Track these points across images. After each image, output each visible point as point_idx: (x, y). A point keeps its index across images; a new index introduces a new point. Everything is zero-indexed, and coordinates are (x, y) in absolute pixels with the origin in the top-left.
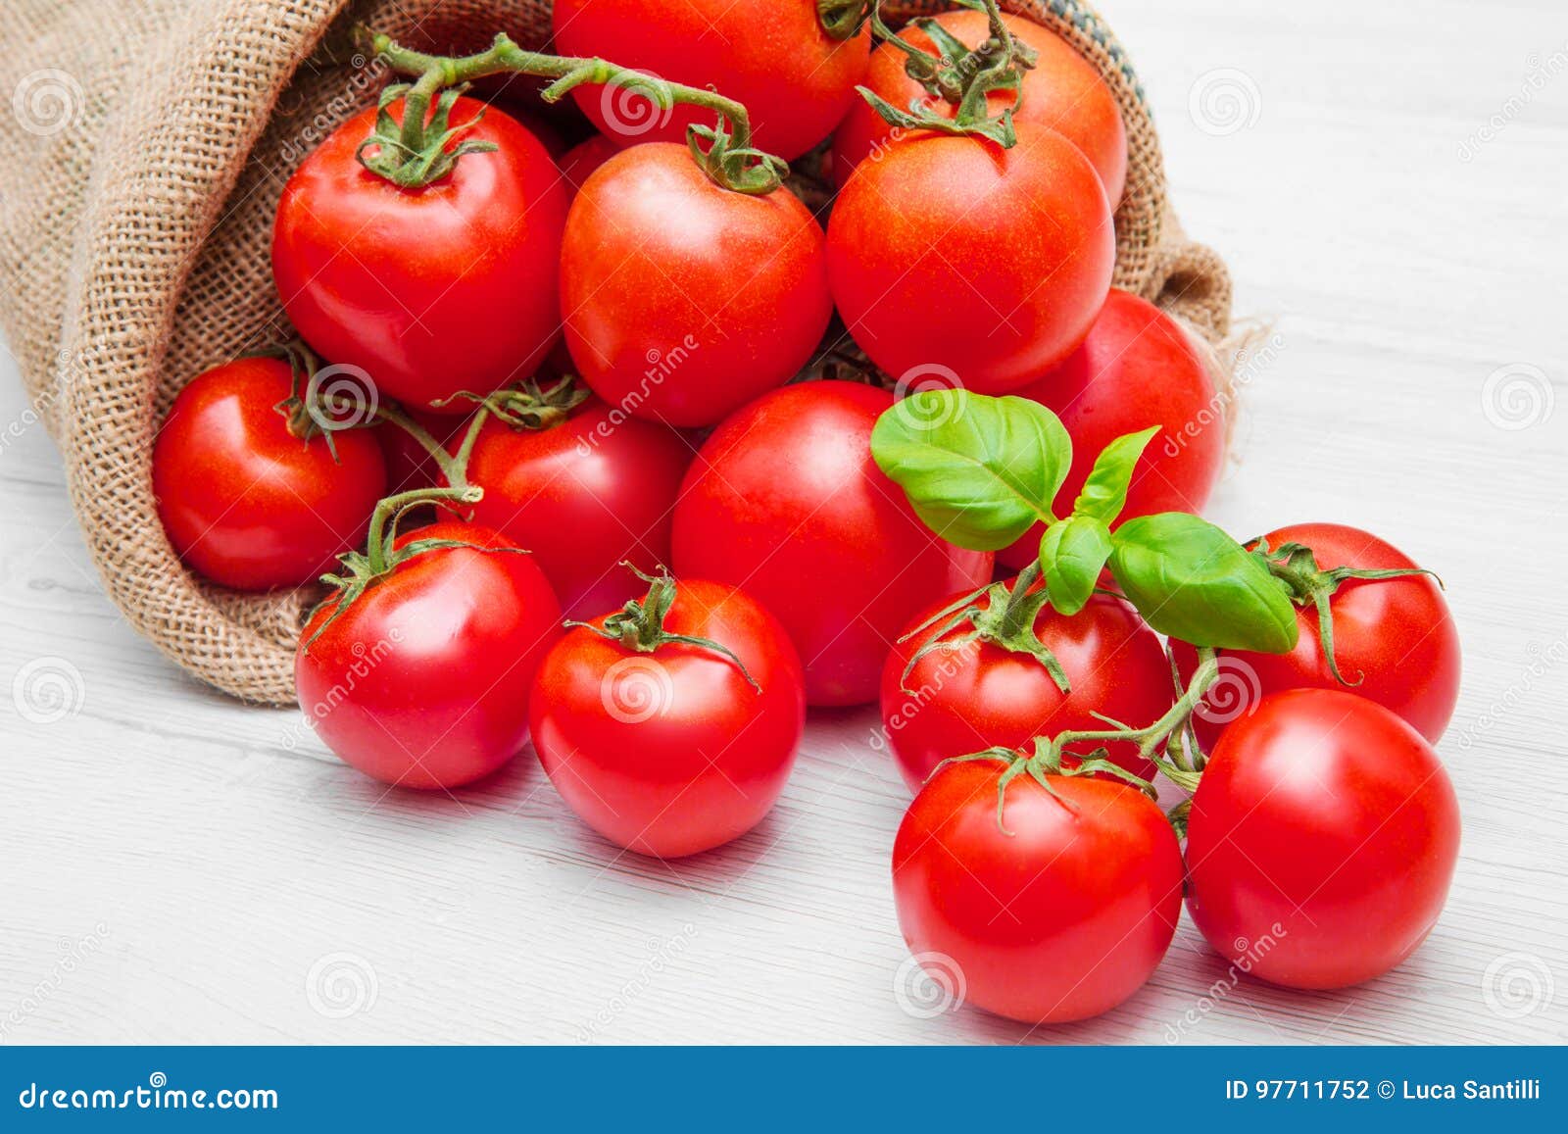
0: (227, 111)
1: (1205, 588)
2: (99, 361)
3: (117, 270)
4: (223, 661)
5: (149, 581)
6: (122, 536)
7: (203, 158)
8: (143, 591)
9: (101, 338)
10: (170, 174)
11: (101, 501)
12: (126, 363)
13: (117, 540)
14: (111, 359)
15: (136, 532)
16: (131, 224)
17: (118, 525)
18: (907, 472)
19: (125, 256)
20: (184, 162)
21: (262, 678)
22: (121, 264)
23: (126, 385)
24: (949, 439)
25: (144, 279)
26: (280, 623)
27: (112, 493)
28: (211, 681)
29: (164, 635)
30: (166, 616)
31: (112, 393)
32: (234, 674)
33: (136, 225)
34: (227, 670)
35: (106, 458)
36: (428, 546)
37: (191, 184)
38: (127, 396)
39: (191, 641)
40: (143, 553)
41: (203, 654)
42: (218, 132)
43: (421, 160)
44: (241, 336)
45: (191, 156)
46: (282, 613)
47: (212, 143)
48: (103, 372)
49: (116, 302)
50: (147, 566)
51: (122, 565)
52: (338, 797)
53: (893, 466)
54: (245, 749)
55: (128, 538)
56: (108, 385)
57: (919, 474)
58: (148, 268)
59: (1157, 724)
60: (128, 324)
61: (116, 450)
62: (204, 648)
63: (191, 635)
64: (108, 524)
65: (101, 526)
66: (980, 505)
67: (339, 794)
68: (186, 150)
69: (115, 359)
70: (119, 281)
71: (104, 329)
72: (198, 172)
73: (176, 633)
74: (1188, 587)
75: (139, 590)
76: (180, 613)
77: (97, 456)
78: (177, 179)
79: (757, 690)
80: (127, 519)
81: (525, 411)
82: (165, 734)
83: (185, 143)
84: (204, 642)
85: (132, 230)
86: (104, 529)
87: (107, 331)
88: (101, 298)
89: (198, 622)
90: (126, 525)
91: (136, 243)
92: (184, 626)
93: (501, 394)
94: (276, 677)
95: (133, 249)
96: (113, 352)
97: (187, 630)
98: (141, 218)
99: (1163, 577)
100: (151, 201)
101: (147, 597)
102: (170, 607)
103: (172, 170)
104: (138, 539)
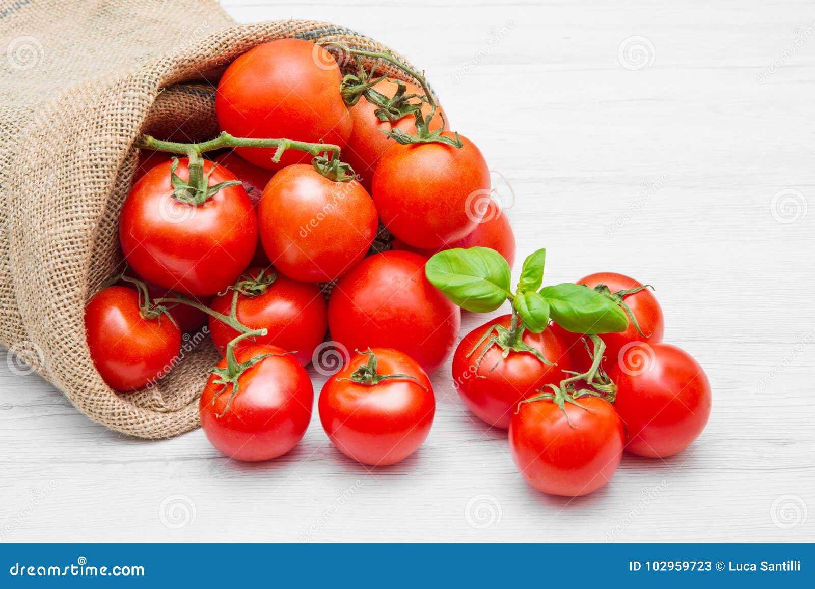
0: (103, 185)
1: (596, 313)
2: (65, 307)
3: (65, 264)
4: (141, 425)
5: (103, 398)
6: (87, 381)
7: (96, 208)
8: (100, 403)
9: (63, 297)
10: (83, 218)
11: (75, 368)
12: (76, 305)
13: (86, 383)
14: (70, 304)
15: (92, 378)
16: (69, 244)
17: (85, 377)
18: (452, 288)
19: (69, 258)
20: (88, 211)
21: (159, 428)
22: (67, 262)
23: (78, 314)
24: (463, 270)
25: (79, 266)
26: (156, 402)
27: (80, 363)
28: (136, 435)
29: (113, 420)
30: (113, 411)
31: (72, 319)
32: (147, 429)
33: (72, 243)
34: (144, 428)
35: (75, 348)
36: (258, 359)
37: (92, 220)
38: (78, 319)
39: (126, 419)
40: (98, 387)
41: (132, 424)
42: (100, 195)
43: (202, 192)
44: (96, 278)
45: (90, 208)
46: (155, 397)
47: (98, 200)
48: (68, 311)
49: (68, 279)
50: (100, 391)
51: (89, 394)
52: (224, 472)
53: (445, 286)
54: (166, 461)
55: (90, 381)
56: (70, 316)
57: (458, 287)
58: (80, 261)
59: (591, 370)
60: (75, 288)
61: (78, 344)
62: (132, 421)
63: (126, 417)
64: (80, 377)
65: (76, 379)
66: (489, 296)
67: (224, 471)
68: (88, 206)
69: (72, 304)
70: (68, 269)
71: (64, 292)
72: (94, 214)
73: (118, 417)
74: (588, 315)
75: (98, 403)
76: (118, 409)
77: (71, 348)
78: (87, 220)
79: (426, 390)
80: (88, 373)
81: (254, 288)
82: (125, 463)
83: (87, 203)
84: (131, 419)
85: (69, 246)
86: (78, 379)
87: (66, 292)
88: (60, 278)
89: (127, 410)
90: (88, 376)
91: (73, 251)
92: (121, 414)
93: (241, 284)
94: (165, 426)
95: (72, 254)
96: (70, 301)
97: (123, 415)
98: (74, 239)
99: (576, 312)
100: (77, 231)
101: (103, 405)
102: (114, 407)
103: (84, 216)
104: (94, 381)
